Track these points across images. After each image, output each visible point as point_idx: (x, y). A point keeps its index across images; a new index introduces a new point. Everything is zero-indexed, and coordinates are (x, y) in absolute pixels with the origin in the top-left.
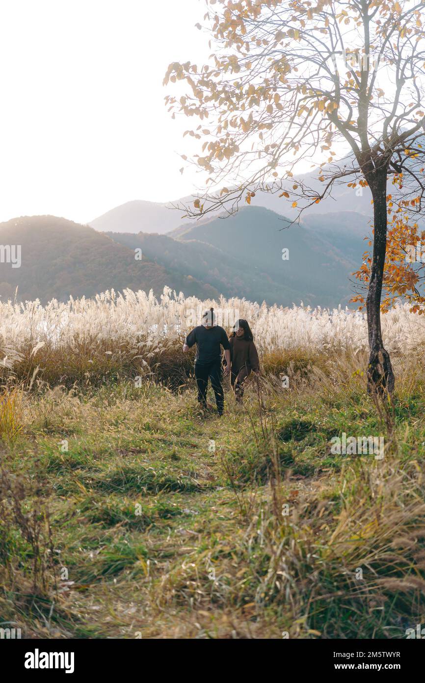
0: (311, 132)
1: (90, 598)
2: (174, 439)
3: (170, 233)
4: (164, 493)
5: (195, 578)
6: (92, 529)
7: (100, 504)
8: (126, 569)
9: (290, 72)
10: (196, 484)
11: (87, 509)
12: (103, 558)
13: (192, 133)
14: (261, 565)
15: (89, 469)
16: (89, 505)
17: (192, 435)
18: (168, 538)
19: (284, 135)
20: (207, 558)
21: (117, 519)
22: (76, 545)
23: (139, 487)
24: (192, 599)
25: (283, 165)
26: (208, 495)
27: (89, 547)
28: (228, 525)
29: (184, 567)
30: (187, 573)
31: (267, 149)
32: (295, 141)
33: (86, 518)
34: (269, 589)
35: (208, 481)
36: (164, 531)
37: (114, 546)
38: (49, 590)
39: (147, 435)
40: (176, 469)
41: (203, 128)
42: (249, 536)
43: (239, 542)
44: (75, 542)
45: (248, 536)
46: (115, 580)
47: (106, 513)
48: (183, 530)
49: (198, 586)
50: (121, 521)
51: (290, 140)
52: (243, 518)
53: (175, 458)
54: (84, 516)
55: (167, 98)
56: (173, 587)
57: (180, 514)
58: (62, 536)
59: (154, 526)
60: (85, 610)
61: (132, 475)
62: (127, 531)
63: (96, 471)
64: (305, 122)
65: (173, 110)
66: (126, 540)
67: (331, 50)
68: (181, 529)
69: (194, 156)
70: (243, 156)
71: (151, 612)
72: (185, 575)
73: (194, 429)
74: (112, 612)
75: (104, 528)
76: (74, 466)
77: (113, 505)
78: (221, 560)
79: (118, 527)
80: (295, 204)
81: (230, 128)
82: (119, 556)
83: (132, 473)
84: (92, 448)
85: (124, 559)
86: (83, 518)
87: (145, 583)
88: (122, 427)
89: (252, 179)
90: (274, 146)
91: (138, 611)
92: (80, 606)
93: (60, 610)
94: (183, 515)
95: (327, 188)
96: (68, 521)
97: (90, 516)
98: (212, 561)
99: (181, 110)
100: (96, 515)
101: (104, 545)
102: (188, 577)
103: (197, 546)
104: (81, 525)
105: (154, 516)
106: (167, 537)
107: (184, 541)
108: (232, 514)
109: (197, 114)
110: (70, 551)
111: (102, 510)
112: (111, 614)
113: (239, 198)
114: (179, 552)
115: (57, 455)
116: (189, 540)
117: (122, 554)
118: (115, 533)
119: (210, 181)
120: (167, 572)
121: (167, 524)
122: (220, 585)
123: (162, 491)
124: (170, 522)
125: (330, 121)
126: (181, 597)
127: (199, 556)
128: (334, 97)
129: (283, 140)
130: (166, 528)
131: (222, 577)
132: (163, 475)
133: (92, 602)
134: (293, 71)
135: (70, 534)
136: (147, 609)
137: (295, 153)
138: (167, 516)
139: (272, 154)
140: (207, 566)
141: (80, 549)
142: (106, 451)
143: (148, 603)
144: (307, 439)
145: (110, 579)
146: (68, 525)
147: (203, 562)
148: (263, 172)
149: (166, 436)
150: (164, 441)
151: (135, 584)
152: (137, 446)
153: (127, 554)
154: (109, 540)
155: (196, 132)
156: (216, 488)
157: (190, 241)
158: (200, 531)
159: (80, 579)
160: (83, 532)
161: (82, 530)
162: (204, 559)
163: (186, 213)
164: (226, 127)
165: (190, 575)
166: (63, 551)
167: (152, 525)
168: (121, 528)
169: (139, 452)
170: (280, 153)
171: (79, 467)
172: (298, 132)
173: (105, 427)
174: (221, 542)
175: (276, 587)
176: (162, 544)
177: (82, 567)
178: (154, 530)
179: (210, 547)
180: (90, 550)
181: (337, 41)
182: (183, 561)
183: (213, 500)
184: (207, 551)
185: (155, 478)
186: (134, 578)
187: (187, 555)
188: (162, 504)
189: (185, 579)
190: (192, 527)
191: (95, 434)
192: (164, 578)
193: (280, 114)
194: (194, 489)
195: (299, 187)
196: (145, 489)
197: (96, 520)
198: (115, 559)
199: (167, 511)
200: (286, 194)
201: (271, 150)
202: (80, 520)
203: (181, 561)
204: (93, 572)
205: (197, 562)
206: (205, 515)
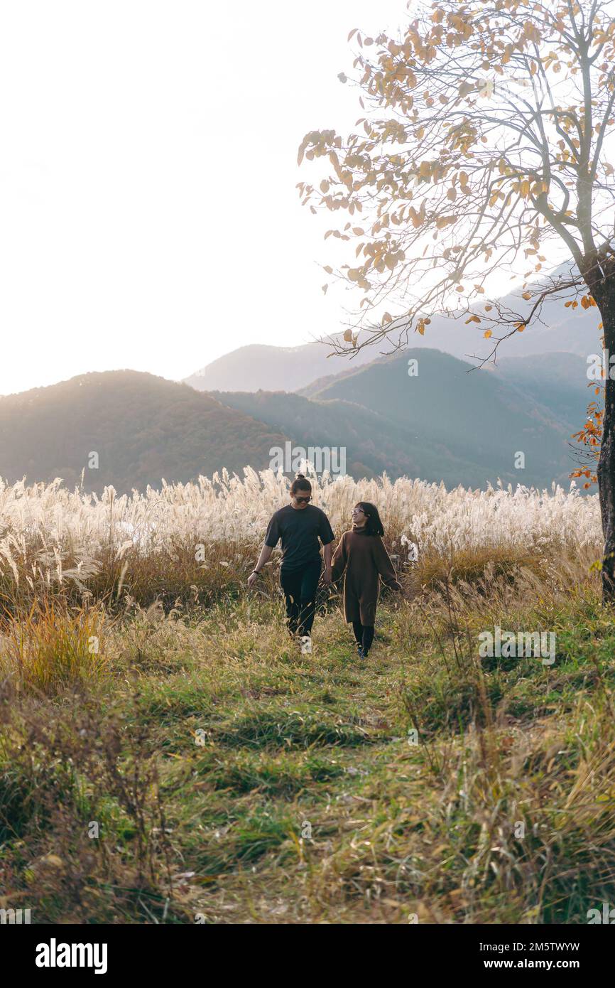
0: (510, 228)
1: (218, 894)
2: (325, 674)
3: (302, 390)
4: (317, 747)
5: (370, 861)
6: (216, 798)
7: (226, 762)
8: (269, 852)
9: (476, 143)
10: (362, 734)
11: (207, 770)
12: (234, 837)
13: (337, 234)
14: (467, 840)
15: (206, 716)
16: (212, 765)
17: (350, 669)
18: (328, 807)
19: (471, 233)
20: (386, 834)
21: (252, 782)
22: (195, 821)
23: (279, 740)
24: (368, 891)
25: (470, 277)
26: (380, 748)
27: (213, 824)
28: (415, 788)
29: (353, 845)
30: (360, 855)
31: (446, 254)
32: (486, 242)
33: (207, 782)
34: (482, 873)
35: (379, 730)
36: (320, 798)
37: (250, 821)
38: (159, 883)
39: (286, 669)
40: (333, 713)
41: (353, 226)
42: (446, 800)
43: (431, 810)
44: (193, 817)
45: (444, 801)
46: (254, 869)
47: (235, 775)
48: (348, 796)
49: (376, 872)
50: (258, 787)
51: (481, 240)
52: (434, 778)
53: (328, 699)
54: (204, 779)
55: (300, 186)
56: (341, 876)
57: (342, 774)
58: (172, 809)
59: (306, 792)
60: (212, 911)
61: (269, 723)
62: (267, 799)
63: (216, 719)
64: (501, 215)
65: (309, 203)
66: (268, 812)
67: (536, 110)
68: (345, 795)
69: (343, 267)
70: (413, 264)
71: (309, 911)
72: (357, 858)
73: (352, 662)
74: (253, 910)
75: (233, 796)
76: (186, 712)
77: (244, 765)
78: (407, 836)
79: (254, 795)
80: (488, 333)
81: (392, 225)
82: (258, 834)
83: (269, 720)
84: (210, 688)
85: (265, 839)
86: (203, 782)
87: (297, 871)
88: (249, 660)
89: (426, 297)
90: (457, 249)
91: (290, 910)
92: (206, 906)
93: (177, 910)
94: (346, 776)
95: (535, 308)
96: (179, 788)
97: (212, 780)
98: (395, 838)
99: (322, 202)
100: (220, 779)
101: (234, 819)
102: (361, 860)
103: (372, 817)
104: (200, 793)
105: (306, 778)
106: (325, 806)
107: (350, 811)
108: (418, 772)
109: (345, 207)
110: (186, 831)
111: (229, 772)
112: (252, 916)
113: (409, 325)
114: (345, 828)
115: (158, 697)
116: (359, 809)
117: (262, 831)
118: (250, 803)
119: (366, 304)
120: (330, 854)
121: (323, 789)
122: (409, 870)
123: (314, 744)
124: (328, 786)
125: (536, 212)
126: (353, 889)
127: (374, 831)
128: (541, 176)
129: (470, 240)
130: (323, 794)
131: (410, 859)
132: (314, 722)
133: (222, 899)
134: (480, 141)
135: (184, 806)
136: (303, 906)
137: (487, 260)
138: (324, 777)
139: (454, 260)
140: (388, 843)
141: (201, 827)
142: (229, 692)
143: (306, 897)
144: (519, 668)
145: (247, 867)
146: (180, 794)
147: (381, 838)
148: (442, 288)
149: (313, 670)
150: (311, 677)
151: (284, 873)
152: (272, 686)
153: (270, 832)
154: (243, 812)
155: (343, 233)
156: (391, 740)
157: (331, 401)
158: (373, 797)
159: (202, 869)
160: (203, 802)
161: (201, 800)
162: (382, 835)
163: (333, 350)
164: (386, 224)
165: (363, 857)
166: (175, 830)
167: (302, 790)
168: (258, 795)
169: (276, 693)
170: (466, 260)
171: (192, 713)
172: (492, 229)
173: (225, 660)
174: (406, 810)
175: (491, 871)
176: (320, 817)
177: (205, 851)
178: (306, 798)
179: (390, 818)
180: (215, 827)
181: (544, 96)
182: (352, 838)
183: (388, 754)
184: (386, 823)
185: (303, 726)
186: (280, 865)
187: (357, 830)
188: (315, 762)
189: (357, 863)
190: (361, 792)
191: (210, 669)
192: (326, 862)
193: (465, 202)
194: (359, 740)
195: (494, 308)
196: (289, 741)
197: (221, 785)
198: (253, 839)
199: (324, 771)
200: (476, 319)
201: (453, 255)
202: (198, 786)
203: (349, 839)
204: (222, 858)
205: (372, 839)
206: (379, 775)
